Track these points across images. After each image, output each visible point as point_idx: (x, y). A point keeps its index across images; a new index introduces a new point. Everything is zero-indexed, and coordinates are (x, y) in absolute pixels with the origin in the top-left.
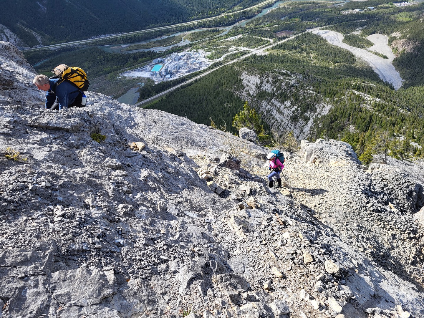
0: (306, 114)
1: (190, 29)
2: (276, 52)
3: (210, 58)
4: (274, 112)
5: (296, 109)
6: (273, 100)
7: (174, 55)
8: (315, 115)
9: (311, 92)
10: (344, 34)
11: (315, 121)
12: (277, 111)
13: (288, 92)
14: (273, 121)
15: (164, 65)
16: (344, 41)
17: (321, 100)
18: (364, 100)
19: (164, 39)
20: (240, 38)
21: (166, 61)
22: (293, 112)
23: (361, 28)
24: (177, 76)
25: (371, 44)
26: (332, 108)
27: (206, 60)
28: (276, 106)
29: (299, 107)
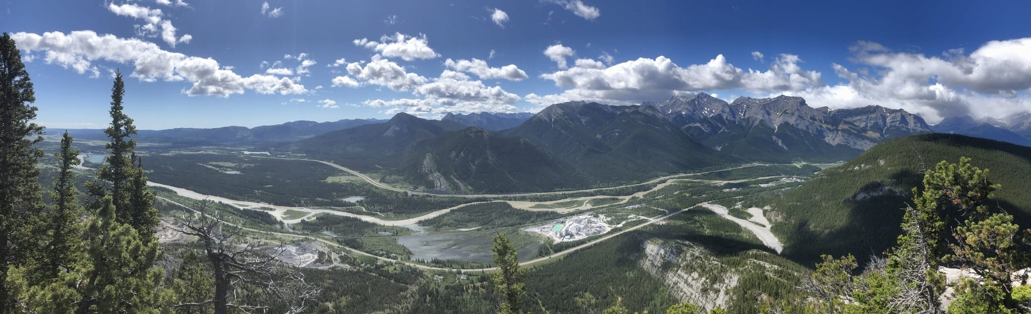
0: (716, 286)
1: (592, 195)
2: (672, 222)
3: (610, 223)
4: (682, 285)
5: (705, 281)
6: (679, 272)
7: (575, 218)
8: (724, 286)
9: (716, 263)
10: (728, 208)
11: (727, 293)
12: (685, 283)
13: (694, 263)
14: (681, 294)
15: (565, 225)
16: (729, 214)
17: (727, 271)
18: (765, 268)
19: (568, 202)
20: (638, 208)
21: (567, 222)
22: (703, 284)
23: (740, 203)
24: (577, 238)
25: (751, 216)
26: (739, 279)
27: (606, 225)
28: (683, 278)
29: (707, 279)
